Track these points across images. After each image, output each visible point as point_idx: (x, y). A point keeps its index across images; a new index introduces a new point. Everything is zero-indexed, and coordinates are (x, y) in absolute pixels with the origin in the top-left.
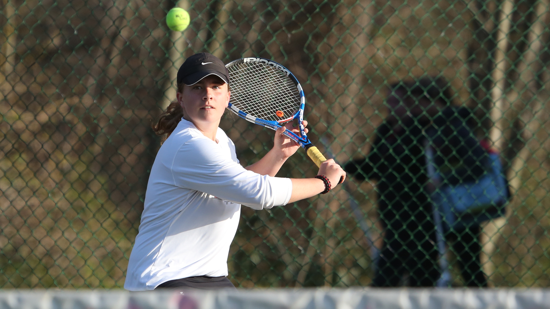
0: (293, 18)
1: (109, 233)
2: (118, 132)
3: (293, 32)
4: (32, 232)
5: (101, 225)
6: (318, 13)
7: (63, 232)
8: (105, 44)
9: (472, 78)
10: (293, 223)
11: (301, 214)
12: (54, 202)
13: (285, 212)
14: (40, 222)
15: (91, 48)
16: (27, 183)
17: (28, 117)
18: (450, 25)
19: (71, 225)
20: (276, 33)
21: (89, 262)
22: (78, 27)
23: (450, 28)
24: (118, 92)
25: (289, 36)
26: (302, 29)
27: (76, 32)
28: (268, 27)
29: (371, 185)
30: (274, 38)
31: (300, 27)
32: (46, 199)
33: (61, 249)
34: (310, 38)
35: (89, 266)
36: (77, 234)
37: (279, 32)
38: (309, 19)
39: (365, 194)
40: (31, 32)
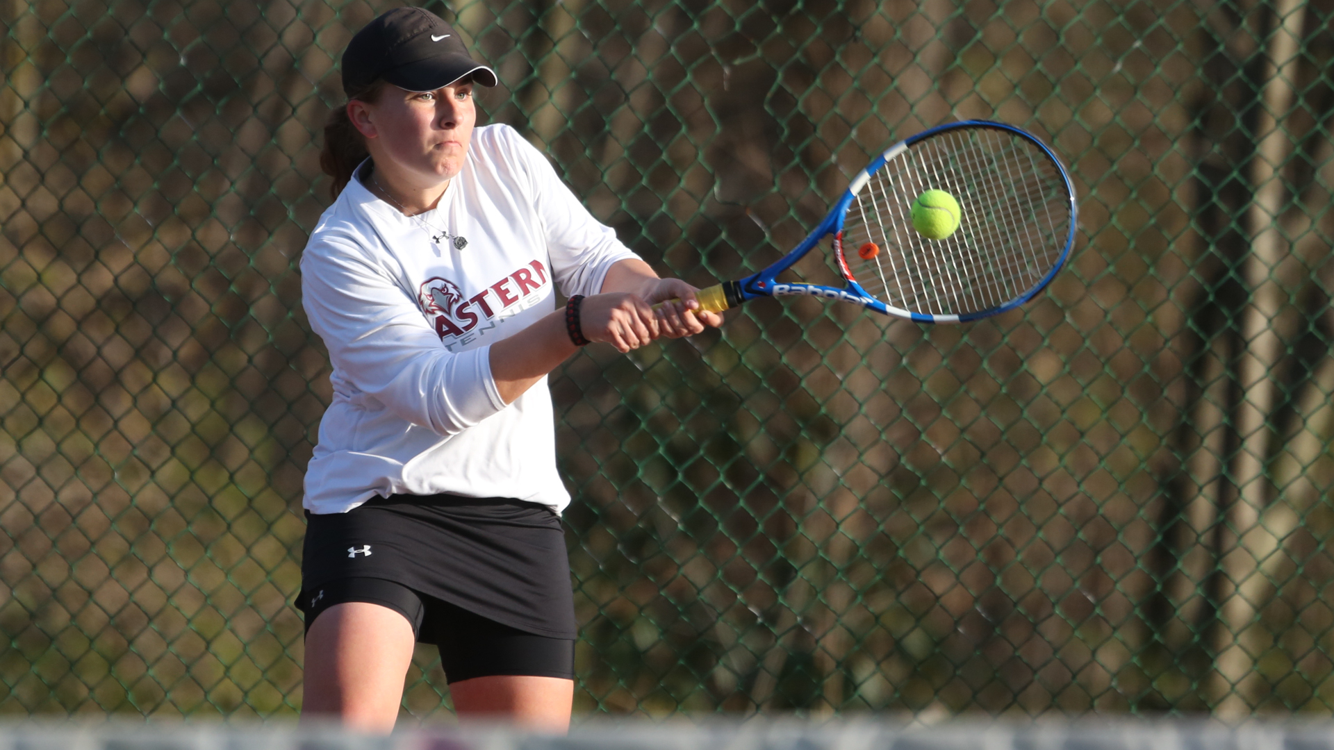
0: (737, 27)
1: (268, 573)
2: (290, 314)
3: (737, 62)
4: (70, 569)
5: (248, 550)
6: (799, 13)
7: (150, 571)
8: (264, 89)
9: (1194, 178)
10: (736, 548)
11: (756, 525)
12: (127, 492)
13: (716, 518)
14: (93, 544)
15: (223, 102)
16: (58, 445)
17: (61, 277)
18: (1138, 44)
19: (172, 551)
20: (694, 65)
21: (216, 646)
22: (188, 48)
23: (1138, 50)
24: (291, 215)
25: (727, 71)
26: (759, 53)
27: (182, 62)
28: (673, 50)
29: (934, 450)
30: (689, 77)
31: (755, 49)
32: (107, 485)
33: (146, 614)
34: (780, 76)
35: (215, 655)
36: (186, 573)
37: (701, 60)
38: (779, 29)
39: (918, 474)
40: (69, 60)
